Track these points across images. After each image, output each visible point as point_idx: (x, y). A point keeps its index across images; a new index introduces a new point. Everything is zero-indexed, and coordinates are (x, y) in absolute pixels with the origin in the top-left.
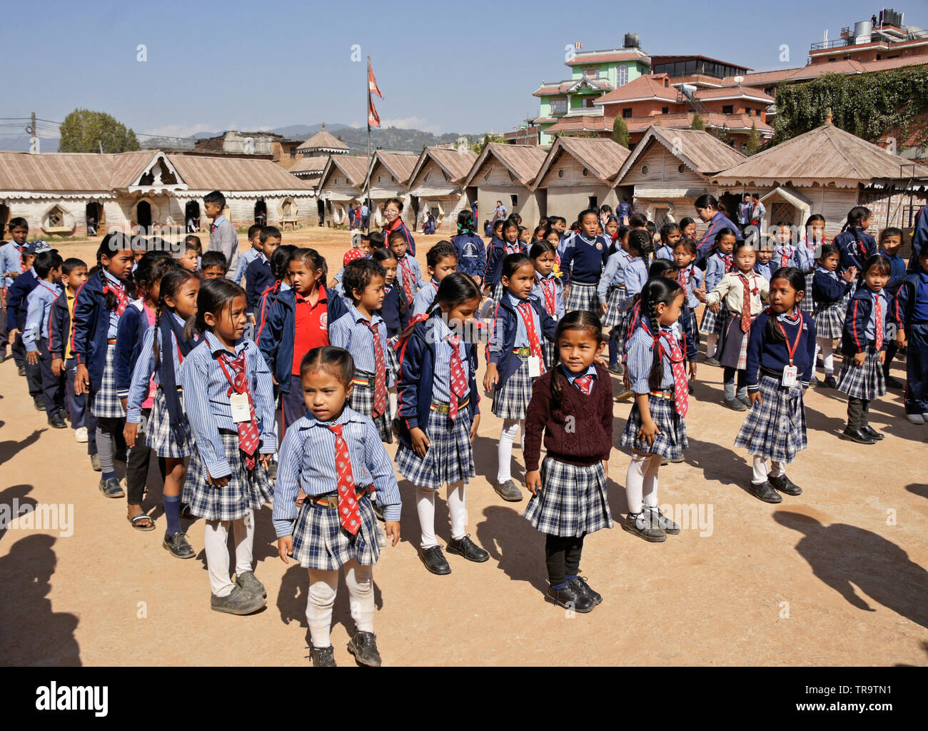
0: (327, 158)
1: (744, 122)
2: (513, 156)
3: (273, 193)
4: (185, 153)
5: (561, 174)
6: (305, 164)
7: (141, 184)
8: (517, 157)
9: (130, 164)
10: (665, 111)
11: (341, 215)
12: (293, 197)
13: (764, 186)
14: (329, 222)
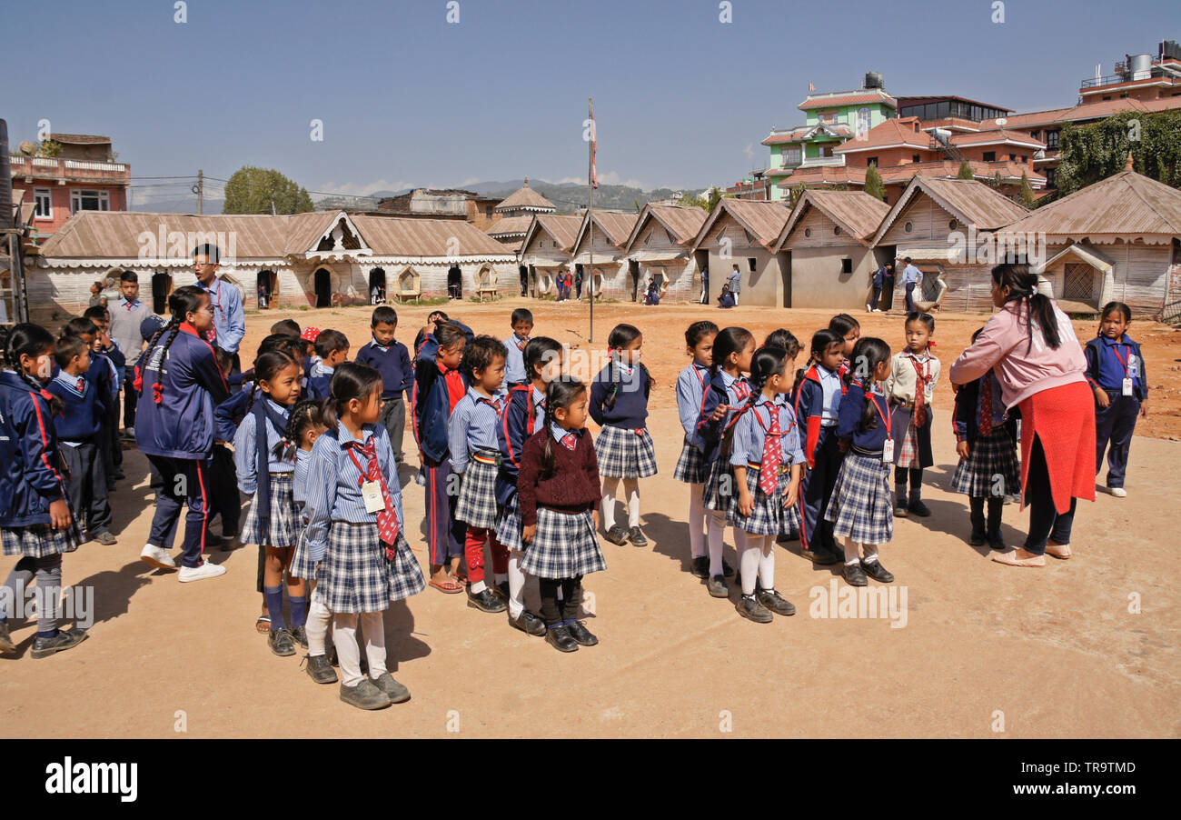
0: (531, 218)
1: (1013, 171)
2: (749, 213)
3: (469, 259)
4: (368, 214)
5: (808, 233)
6: (504, 224)
7: (319, 250)
8: (754, 213)
9: (308, 226)
10: (916, 159)
11: (547, 283)
12: (492, 263)
13: (1055, 243)
14: (533, 292)
